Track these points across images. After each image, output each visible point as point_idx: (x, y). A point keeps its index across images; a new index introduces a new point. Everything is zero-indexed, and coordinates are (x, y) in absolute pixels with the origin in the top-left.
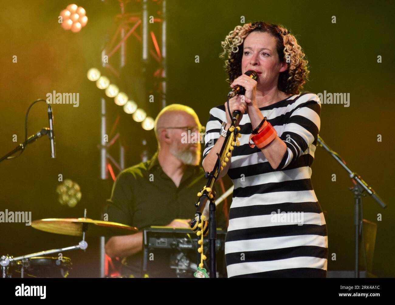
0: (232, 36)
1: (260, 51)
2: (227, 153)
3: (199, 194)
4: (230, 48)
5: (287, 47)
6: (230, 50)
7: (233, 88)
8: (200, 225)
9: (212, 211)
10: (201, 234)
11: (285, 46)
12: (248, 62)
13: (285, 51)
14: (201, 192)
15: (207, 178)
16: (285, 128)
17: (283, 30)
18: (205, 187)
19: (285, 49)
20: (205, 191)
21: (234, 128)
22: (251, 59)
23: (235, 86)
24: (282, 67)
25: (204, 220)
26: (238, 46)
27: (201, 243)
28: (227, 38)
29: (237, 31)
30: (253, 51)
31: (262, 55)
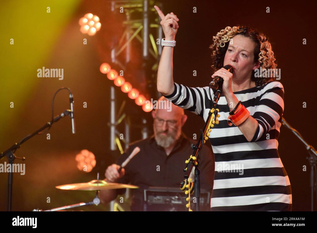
0: (222, 33)
1: (240, 51)
2: (209, 130)
3: (187, 162)
4: (219, 42)
5: (262, 52)
6: (219, 44)
7: (213, 79)
8: (187, 186)
9: (197, 175)
10: (189, 193)
11: (261, 51)
12: (229, 58)
13: (260, 55)
14: (188, 160)
15: (192, 149)
16: (256, 109)
17: (262, 38)
18: (191, 156)
19: (260, 53)
20: (192, 159)
21: (214, 110)
22: (232, 56)
23: (215, 77)
24: (255, 66)
25: (191, 182)
26: (225, 43)
27: (189, 200)
28: (218, 35)
29: (227, 30)
30: (235, 50)
31: (241, 54)
